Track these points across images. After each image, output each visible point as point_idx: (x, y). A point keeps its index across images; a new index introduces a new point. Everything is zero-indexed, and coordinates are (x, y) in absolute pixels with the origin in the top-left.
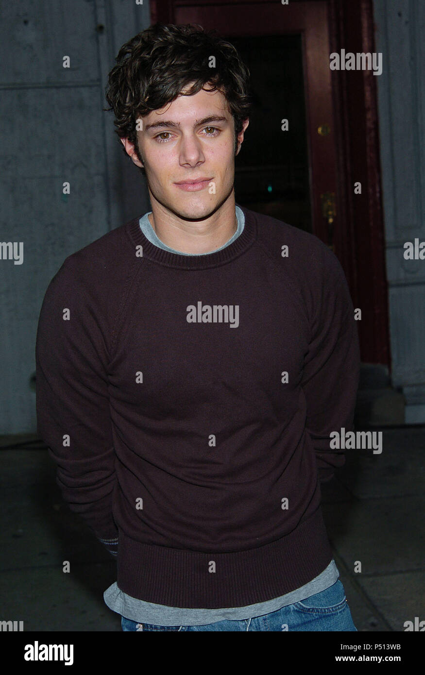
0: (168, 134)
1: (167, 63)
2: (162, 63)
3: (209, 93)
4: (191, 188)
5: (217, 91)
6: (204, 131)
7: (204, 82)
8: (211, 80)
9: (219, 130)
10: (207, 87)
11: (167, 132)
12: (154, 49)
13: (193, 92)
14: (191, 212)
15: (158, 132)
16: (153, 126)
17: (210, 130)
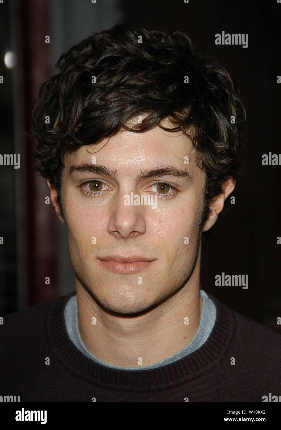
0: (100, 183)
1: (115, 80)
2: (107, 79)
3: (168, 133)
4: (120, 267)
5: (181, 132)
6: (154, 189)
7: (162, 116)
8: (174, 116)
9: (176, 190)
10: (167, 123)
11: (100, 180)
12: (102, 58)
13: (143, 128)
14: (115, 303)
15: (86, 179)
16: (79, 169)
17: (164, 188)
